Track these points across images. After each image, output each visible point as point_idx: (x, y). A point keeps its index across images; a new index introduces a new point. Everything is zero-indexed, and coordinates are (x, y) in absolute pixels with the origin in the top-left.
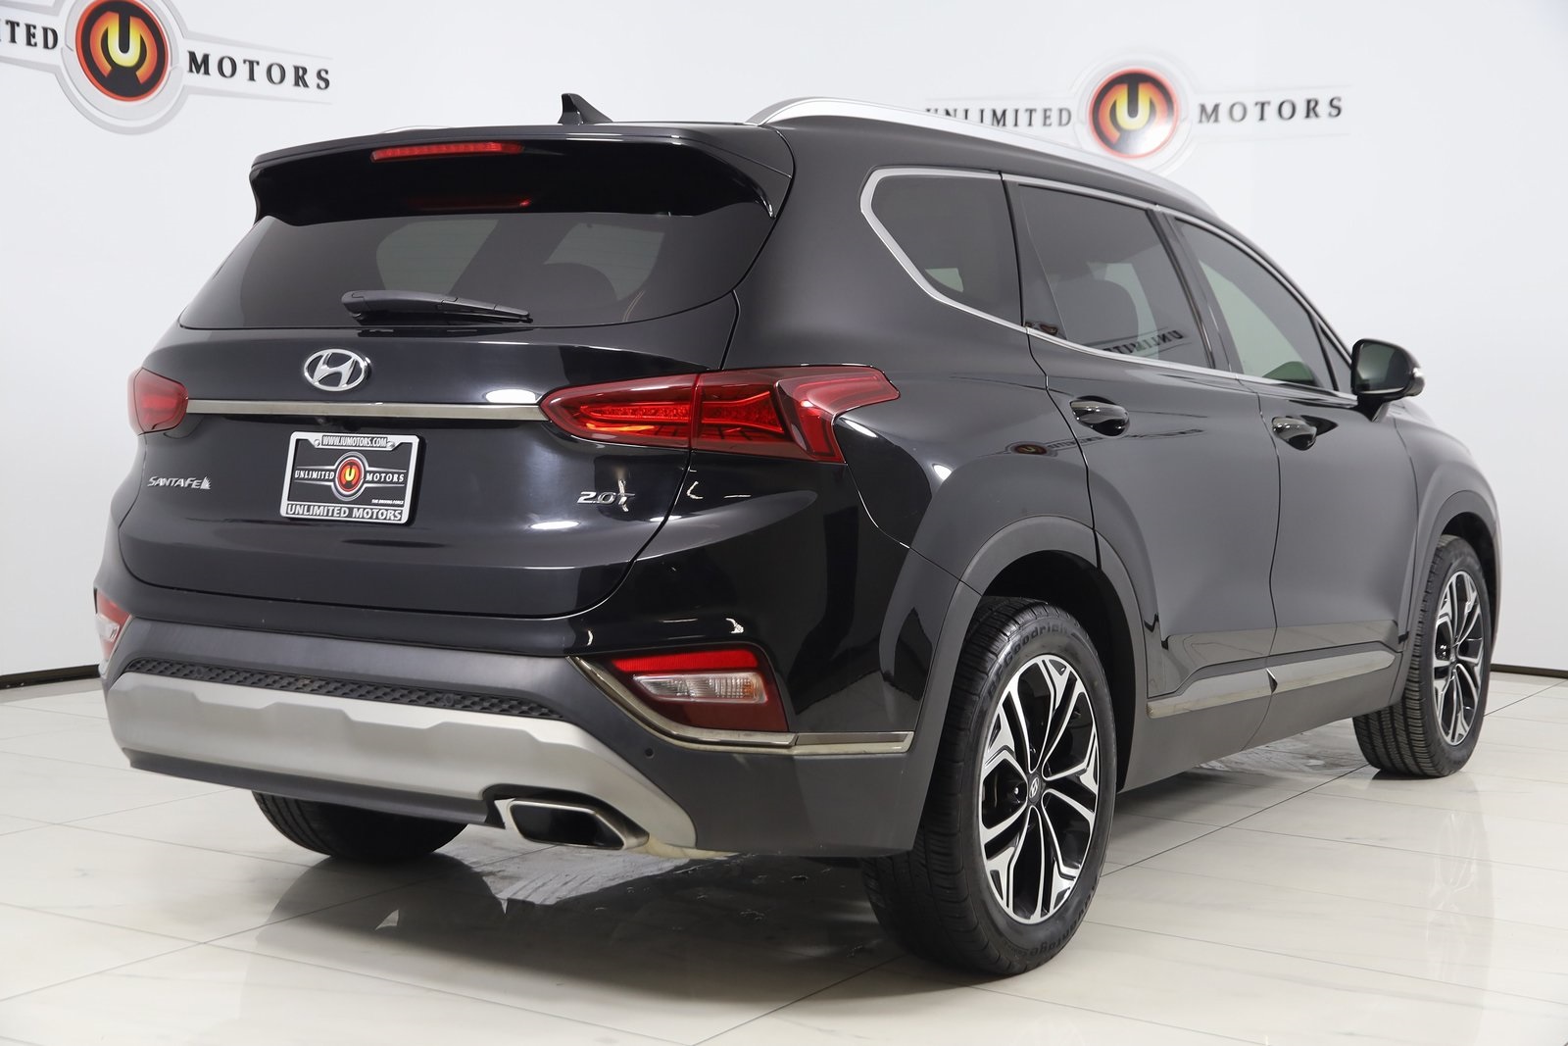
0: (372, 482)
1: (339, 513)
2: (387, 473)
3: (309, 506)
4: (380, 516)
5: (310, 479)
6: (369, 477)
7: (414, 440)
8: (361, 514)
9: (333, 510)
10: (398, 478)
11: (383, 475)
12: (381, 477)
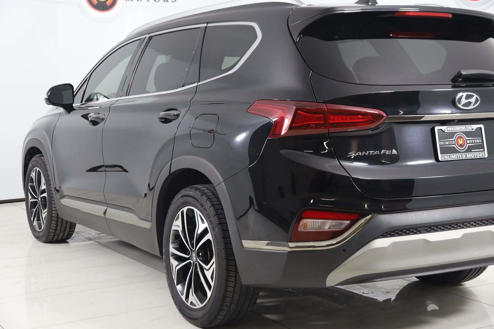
0: (470, 143)
1: (462, 157)
3: (449, 156)
4: (477, 156)
5: (445, 145)
6: (468, 142)
7: (482, 126)
8: (470, 156)
9: (459, 156)
10: (479, 141)
11: (473, 140)
12: (472, 141)
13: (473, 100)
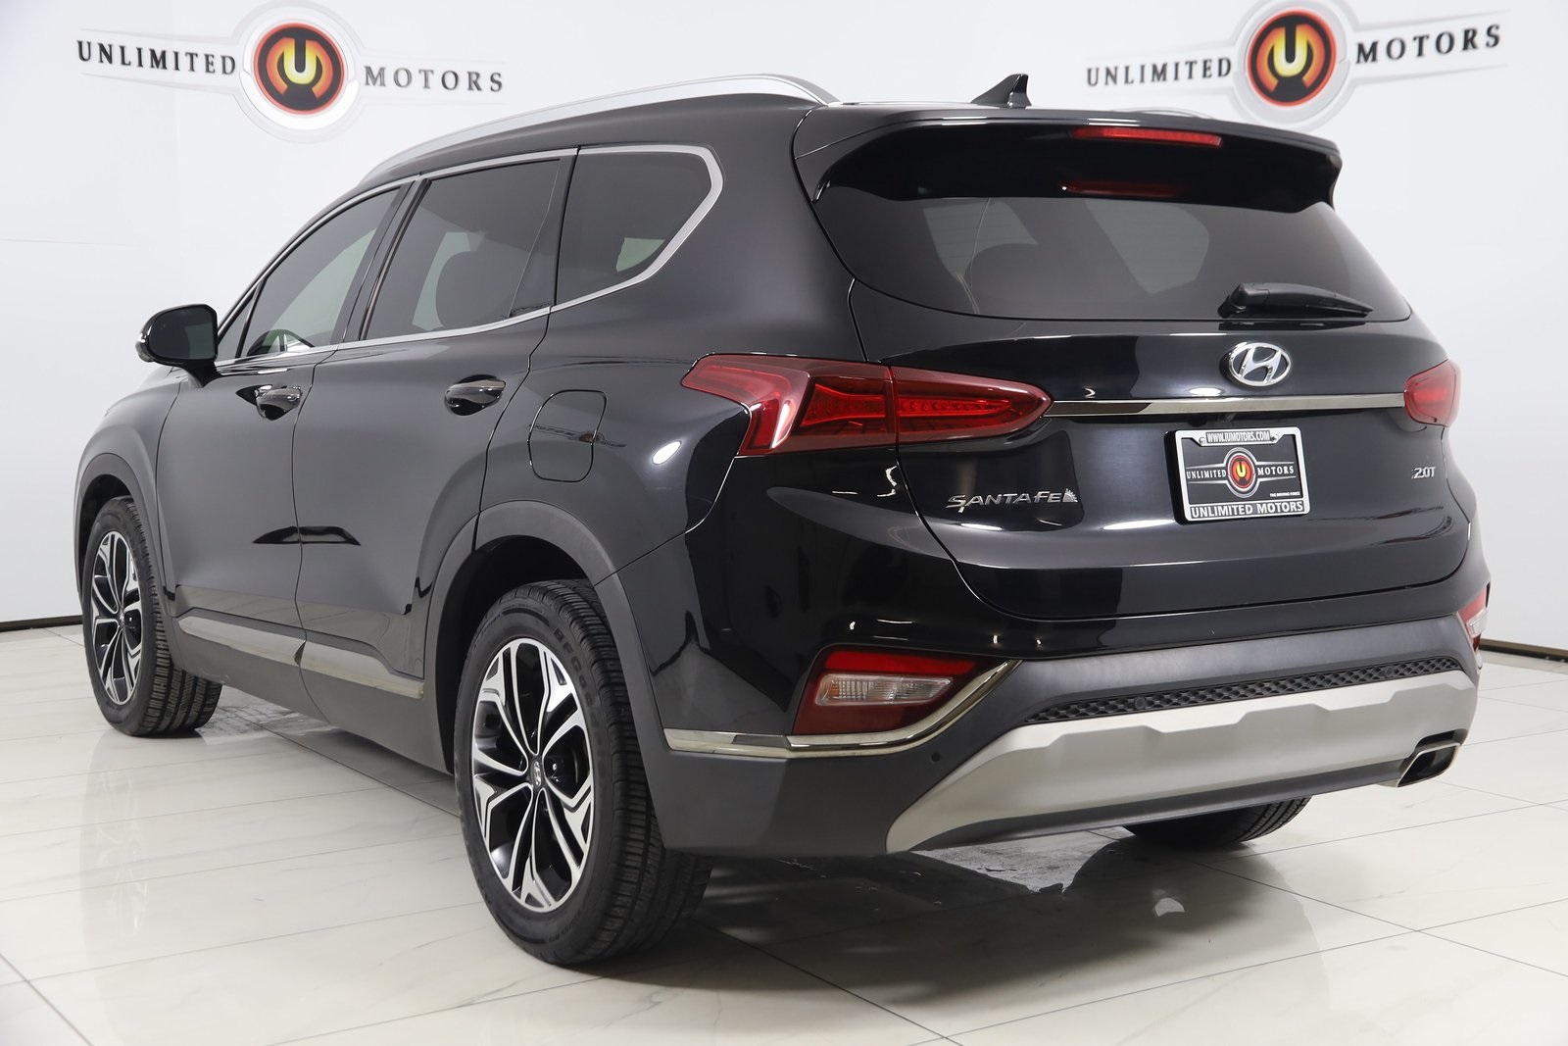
0: (1265, 476)
1: (1245, 511)
2: (1276, 466)
3: (1212, 508)
4: (1283, 509)
5: (1201, 480)
6: (1261, 472)
7: (1296, 431)
8: (1265, 508)
9: (1238, 509)
10: (1289, 470)
11: (1273, 468)
12: (1271, 471)
13: (1273, 363)
